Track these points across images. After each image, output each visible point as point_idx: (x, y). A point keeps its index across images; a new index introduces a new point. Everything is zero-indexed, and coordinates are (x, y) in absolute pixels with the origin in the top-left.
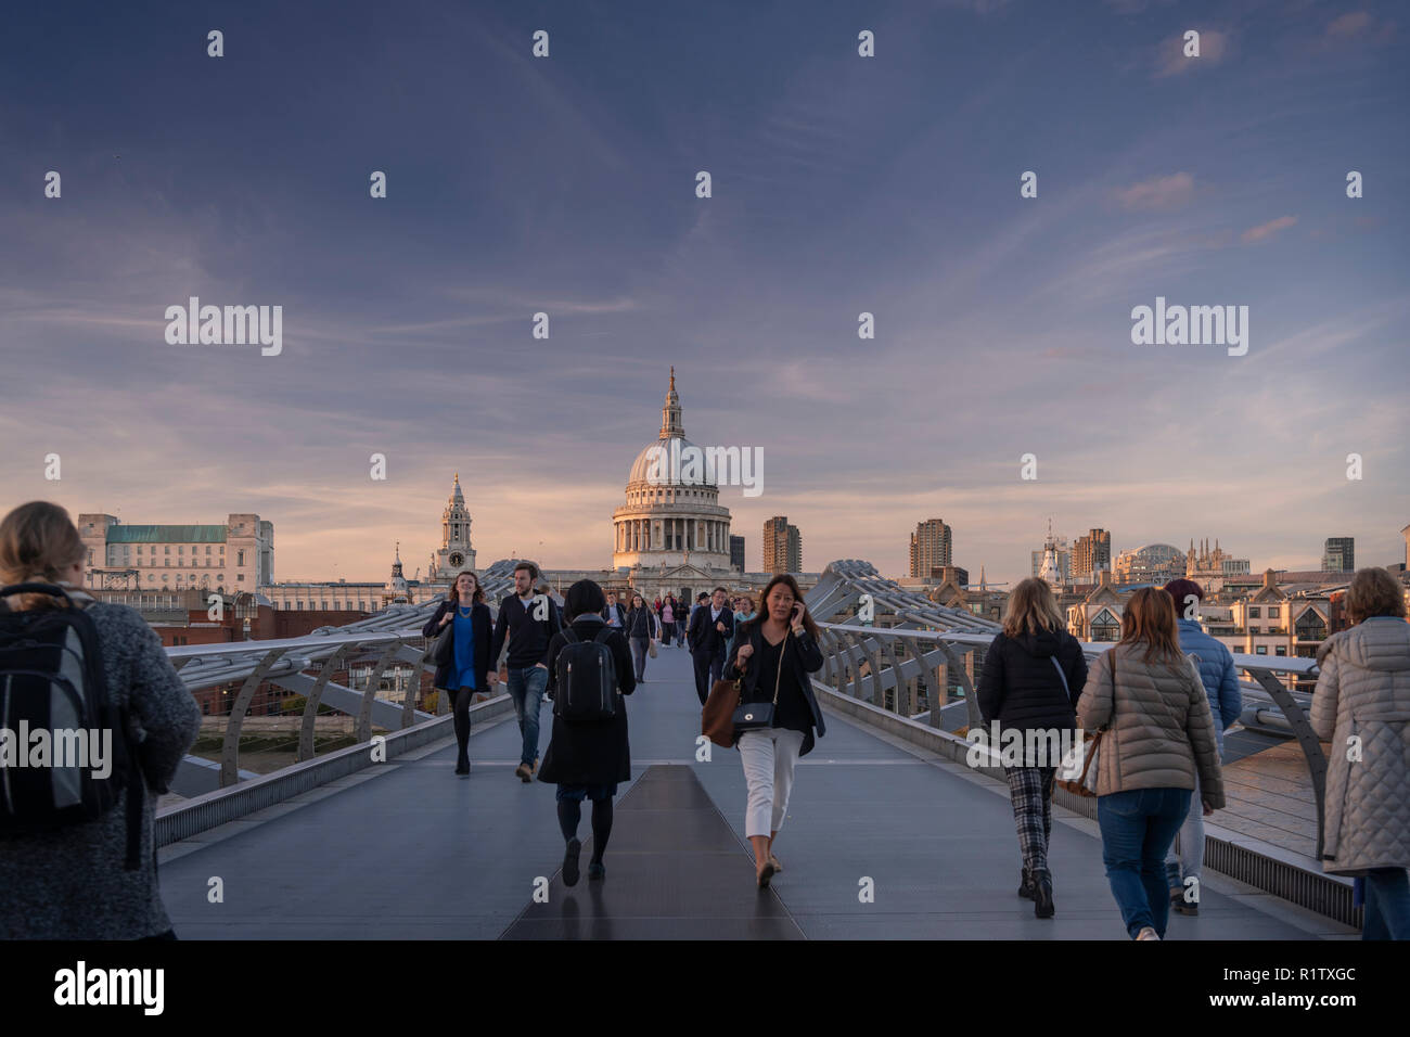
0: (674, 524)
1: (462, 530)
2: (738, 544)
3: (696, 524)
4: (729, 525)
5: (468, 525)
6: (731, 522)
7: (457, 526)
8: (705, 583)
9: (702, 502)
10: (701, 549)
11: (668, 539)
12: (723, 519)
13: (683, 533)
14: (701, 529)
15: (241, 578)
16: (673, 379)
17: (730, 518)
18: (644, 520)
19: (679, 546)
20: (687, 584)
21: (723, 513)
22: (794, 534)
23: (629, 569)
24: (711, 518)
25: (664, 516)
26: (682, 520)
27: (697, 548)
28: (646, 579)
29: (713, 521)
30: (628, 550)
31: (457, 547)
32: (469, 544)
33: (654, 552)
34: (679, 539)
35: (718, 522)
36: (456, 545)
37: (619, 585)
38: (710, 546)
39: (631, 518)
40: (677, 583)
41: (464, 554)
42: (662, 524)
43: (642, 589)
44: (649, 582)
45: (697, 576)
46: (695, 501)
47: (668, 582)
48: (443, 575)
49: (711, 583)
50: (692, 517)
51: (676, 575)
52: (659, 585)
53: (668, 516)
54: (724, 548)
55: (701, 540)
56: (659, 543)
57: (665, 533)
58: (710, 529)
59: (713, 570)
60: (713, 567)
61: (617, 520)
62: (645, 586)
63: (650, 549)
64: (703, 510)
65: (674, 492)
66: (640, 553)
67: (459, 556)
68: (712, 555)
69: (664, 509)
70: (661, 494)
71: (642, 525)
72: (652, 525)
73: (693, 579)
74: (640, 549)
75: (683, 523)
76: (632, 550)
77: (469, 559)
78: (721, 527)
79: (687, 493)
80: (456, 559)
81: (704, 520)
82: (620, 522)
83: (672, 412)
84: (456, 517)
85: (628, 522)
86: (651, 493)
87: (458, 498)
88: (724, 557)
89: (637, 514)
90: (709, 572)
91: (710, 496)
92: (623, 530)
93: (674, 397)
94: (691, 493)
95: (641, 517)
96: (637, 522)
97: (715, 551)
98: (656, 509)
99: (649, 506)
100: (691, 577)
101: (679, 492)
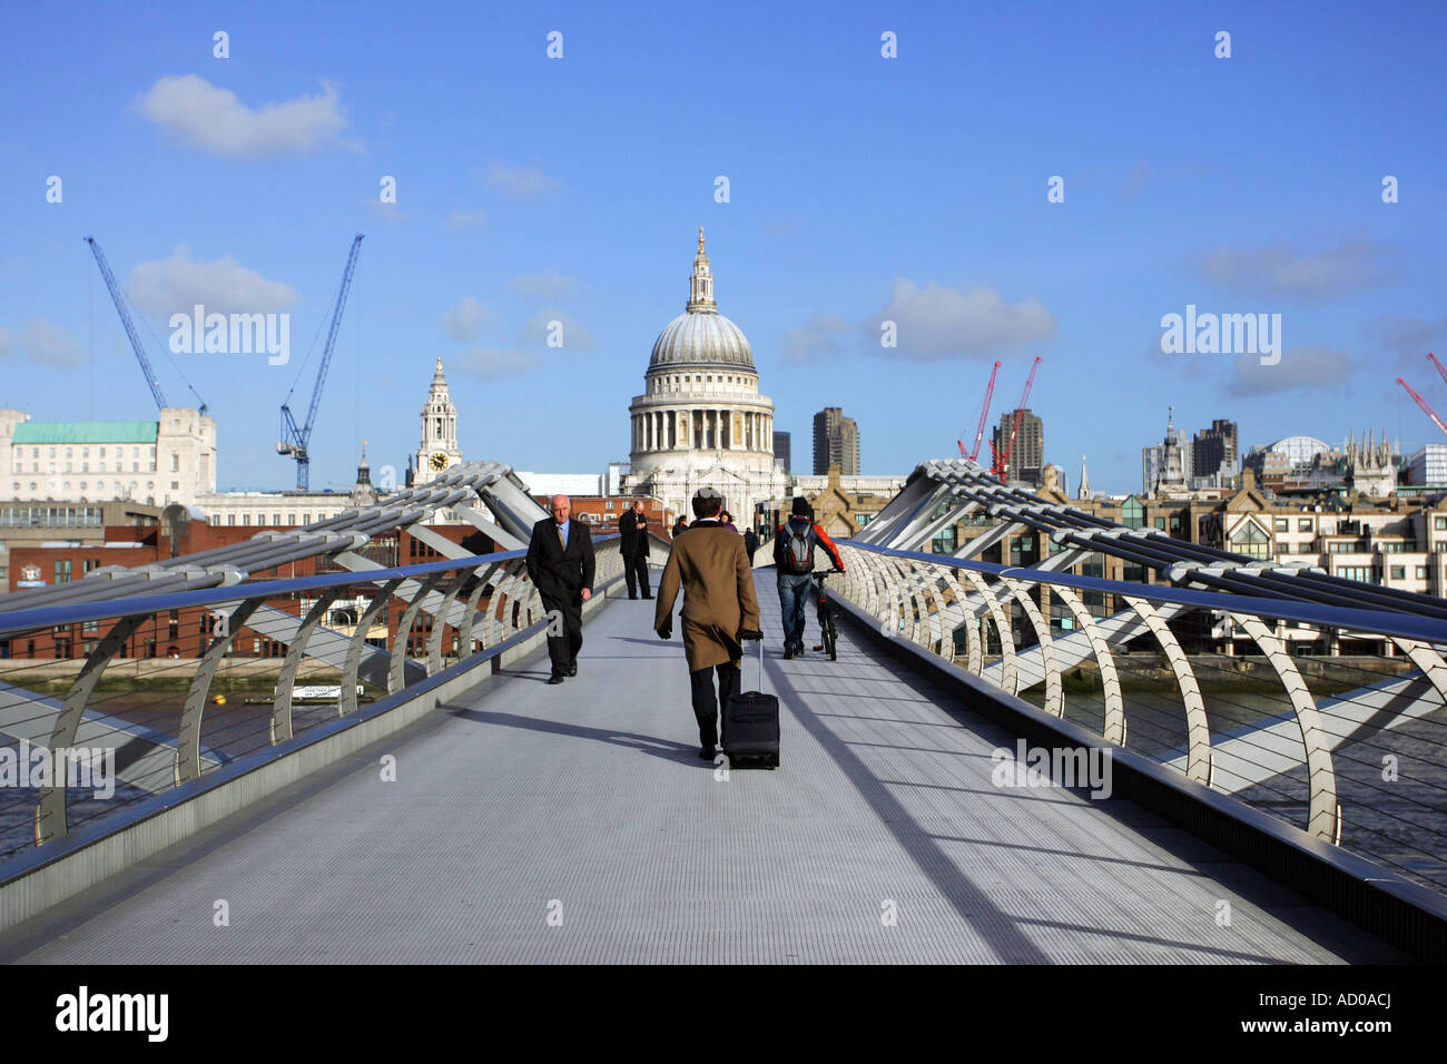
0: (705, 417)
1: (445, 426)
2: (781, 442)
3: (731, 416)
5: (452, 420)
7: (438, 419)
8: (742, 488)
9: (739, 389)
10: (738, 447)
12: (765, 411)
14: (738, 423)
15: (175, 485)
18: (668, 412)
19: (712, 445)
21: (765, 403)
24: (750, 408)
25: (694, 407)
26: (715, 412)
27: (733, 446)
28: (669, 485)
29: (752, 413)
31: (438, 444)
33: (680, 451)
34: (711, 434)
35: (758, 414)
38: (749, 443)
39: (652, 410)
41: (447, 455)
42: (690, 419)
44: (674, 489)
45: (733, 480)
46: (729, 389)
49: (749, 489)
50: (726, 408)
51: (708, 479)
56: (686, 440)
57: (694, 428)
58: (748, 422)
59: (753, 473)
60: (751, 469)
61: (636, 412)
62: (669, 493)
63: (675, 448)
64: (739, 400)
65: (704, 377)
66: (664, 452)
67: (441, 458)
68: (752, 454)
69: (692, 398)
70: (688, 379)
71: (666, 419)
72: (678, 418)
73: (728, 484)
74: (664, 448)
75: (715, 416)
76: (652, 449)
77: (453, 461)
78: (762, 420)
79: (720, 378)
80: (438, 461)
81: (741, 411)
82: (639, 414)
83: (702, 281)
84: (439, 410)
85: (648, 415)
86: (677, 379)
87: (441, 387)
88: (766, 457)
89: (659, 405)
90: (748, 476)
91: (748, 382)
92: (641, 425)
93: (703, 262)
94: (725, 379)
95: (665, 408)
96: (659, 414)
97: (755, 449)
98: (682, 399)
99: (673, 395)
100: (725, 482)
101: (709, 379)
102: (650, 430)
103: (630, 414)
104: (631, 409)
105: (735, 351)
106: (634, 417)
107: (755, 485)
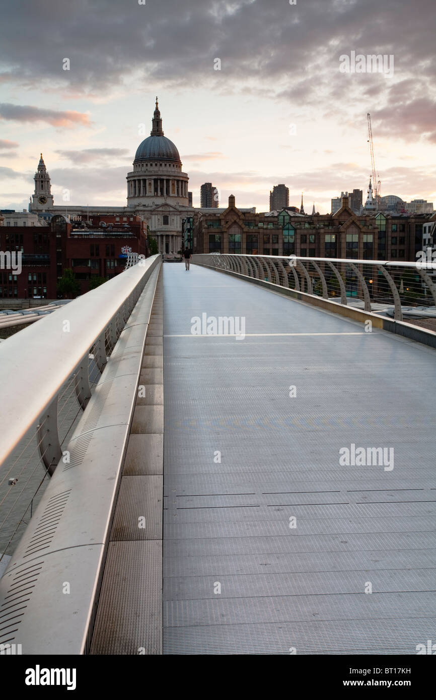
0: (159, 182)
1: (45, 184)
2: (189, 196)
3: (171, 182)
4: (188, 182)
5: (48, 181)
7: (42, 182)
8: (176, 213)
9: (173, 170)
10: (174, 195)
11: (156, 190)
12: (185, 180)
13: (163, 186)
14: (173, 184)
16: (157, 104)
17: (188, 179)
18: (143, 179)
19: (162, 193)
20: (166, 213)
21: (185, 176)
23: (135, 206)
24: (178, 178)
25: (154, 177)
26: (163, 180)
27: (171, 194)
28: (144, 211)
29: (179, 180)
31: (43, 192)
32: (49, 192)
33: (149, 197)
34: (162, 190)
35: (182, 181)
37: (129, 214)
38: (178, 193)
39: (136, 178)
40: (161, 213)
41: (47, 197)
42: (152, 182)
43: (143, 216)
44: (145, 212)
45: (171, 209)
46: (169, 170)
47: (156, 213)
48: (36, 208)
49: (178, 213)
50: (168, 178)
51: (160, 209)
52: (152, 214)
53: (156, 177)
54: (185, 195)
55: (173, 190)
56: (151, 192)
57: (154, 186)
58: (178, 185)
59: (180, 206)
60: (180, 204)
62: (143, 214)
63: (146, 195)
64: (174, 174)
65: (158, 164)
66: (141, 197)
67: (44, 198)
68: (179, 198)
69: (153, 173)
70: (151, 165)
71: (142, 182)
72: (147, 182)
73: (169, 211)
74: (141, 195)
75: (163, 181)
76: (136, 196)
77: (49, 200)
78: (184, 183)
79: (166, 165)
80: (43, 200)
81: (175, 179)
82: (130, 181)
83: (157, 121)
84: (42, 177)
85: (135, 181)
86: (147, 165)
87: (42, 166)
88: (185, 199)
89: (139, 176)
90: (178, 207)
91: (178, 167)
92: (132, 185)
93: (157, 113)
94: (168, 165)
95: (141, 178)
96: (139, 180)
97: (181, 196)
98: (149, 174)
99: (145, 172)
100: (168, 210)
101: (161, 165)
102: (135, 187)
103: (127, 180)
104: (127, 178)
105: (172, 153)
106: (128, 182)
107: (180, 212)
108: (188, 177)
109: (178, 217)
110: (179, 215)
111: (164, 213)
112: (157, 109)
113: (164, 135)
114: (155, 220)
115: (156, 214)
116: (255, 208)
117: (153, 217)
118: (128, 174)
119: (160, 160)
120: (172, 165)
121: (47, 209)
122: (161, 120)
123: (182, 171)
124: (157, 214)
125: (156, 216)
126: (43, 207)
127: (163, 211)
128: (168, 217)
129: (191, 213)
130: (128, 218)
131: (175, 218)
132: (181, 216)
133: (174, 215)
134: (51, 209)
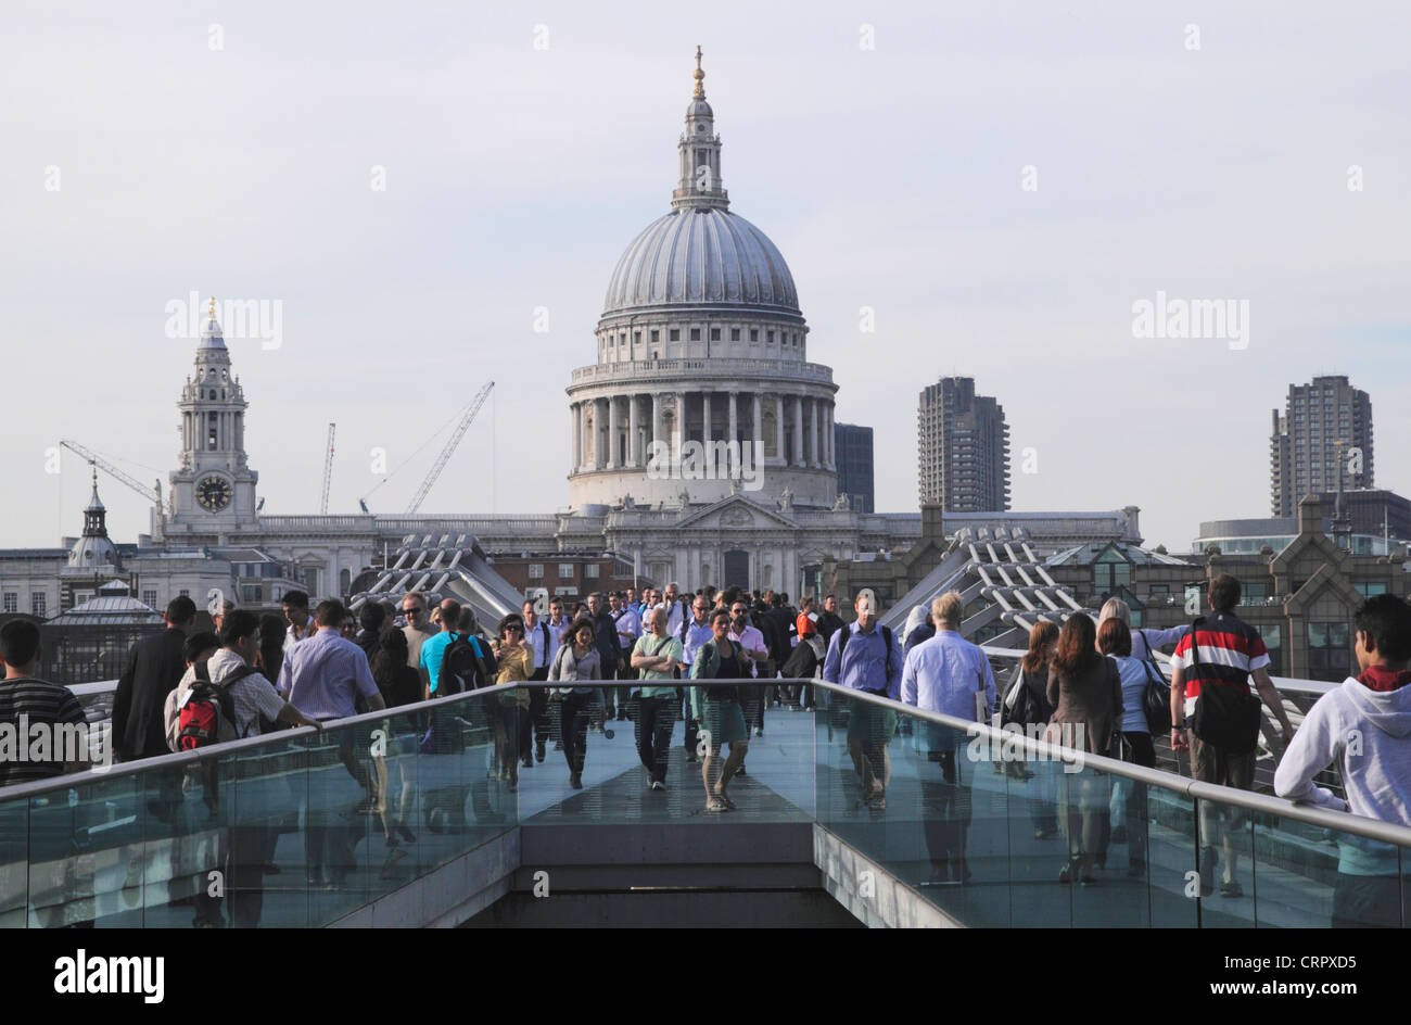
0: (706, 404)
1: (225, 426)
2: (856, 446)
3: (757, 405)
4: (832, 404)
5: (239, 414)
6: (838, 397)
8: (780, 539)
9: (770, 355)
11: (693, 440)
12: (821, 393)
13: (726, 423)
14: (768, 416)
16: (700, 75)
17: (835, 389)
18: (638, 397)
20: (738, 543)
21: (820, 378)
22: (989, 420)
23: (604, 511)
24: (788, 389)
25: (685, 388)
26: (724, 396)
28: (645, 532)
30: (601, 470)
32: (241, 457)
35: (807, 400)
36: (210, 461)
38: (789, 455)
39: (609, 393)
40: (716, 540)
41: (230, 480)
42: (679, 409)
44: (653, 538)
45: (761, 523)
46: (755, 353)
47: (696, 539)
48: (182, 529)
49: (790, 539)
50: (745, 388)
51: (713, 523)
52: (674, 546)
53: (693, 387)
54: (821, 459)
55: (770, 439)
58: (789, 416)
59: (799, 508)
60: (797, 502)
61: (579, 397)
62: (643, 547)
64: (771, 373)
66: (629, 471)
67: (220, 486)
68: (796, 475)
69: (682, 370)
71: (633, 407)
73: (752, 531)
74: (631, 464)
75: (728, 403)
76: (610, 466)
77: (242, 490)
78: (815, 408)
79: (736, 334)
80: (213, 492)
81: (775, 394)
82: (584, 402)
83: (703, 148)
84: (213, 397)
85: (603, 403)
86: (655, 334)
87: (216, 354)
88: (822, 478)
89: (621, 384)
90: (786, 512)
91: (789, 339)
92: (590, 421)
93: (702, 115)
94: (745, 334)
95: (632, 391)
96: (622, 401)
97: (803, 464)
98: (664, 373)
99: (648, 365)
100: (745, 527)
101: (716, 334)
103: (568, 401)
106: (575, 407)
107: (800, 532)
108: (835, 380)
109: (791, 555)
110: (799, 546)
111: (727, 538)
112: (701, 97)
113: (731, 208)
114: (690, 571)
115: (691, 546)
116: (1137, 510)
117: (682, 556)
118: (576, 373)
119: (712, 314)
120: (762, 336)
121: (231, 529)
122: (717, 143)
123: (808, 361)
124: (700, 547)
125: (696, 554)
126: (215, 523)
127: (723, 531)
128: (747, 554)
129: (847, 539)
130: (581, 567)
131: (774, 558)
132: (802, 551)
133: (774, 546)
134: (247, 529)
